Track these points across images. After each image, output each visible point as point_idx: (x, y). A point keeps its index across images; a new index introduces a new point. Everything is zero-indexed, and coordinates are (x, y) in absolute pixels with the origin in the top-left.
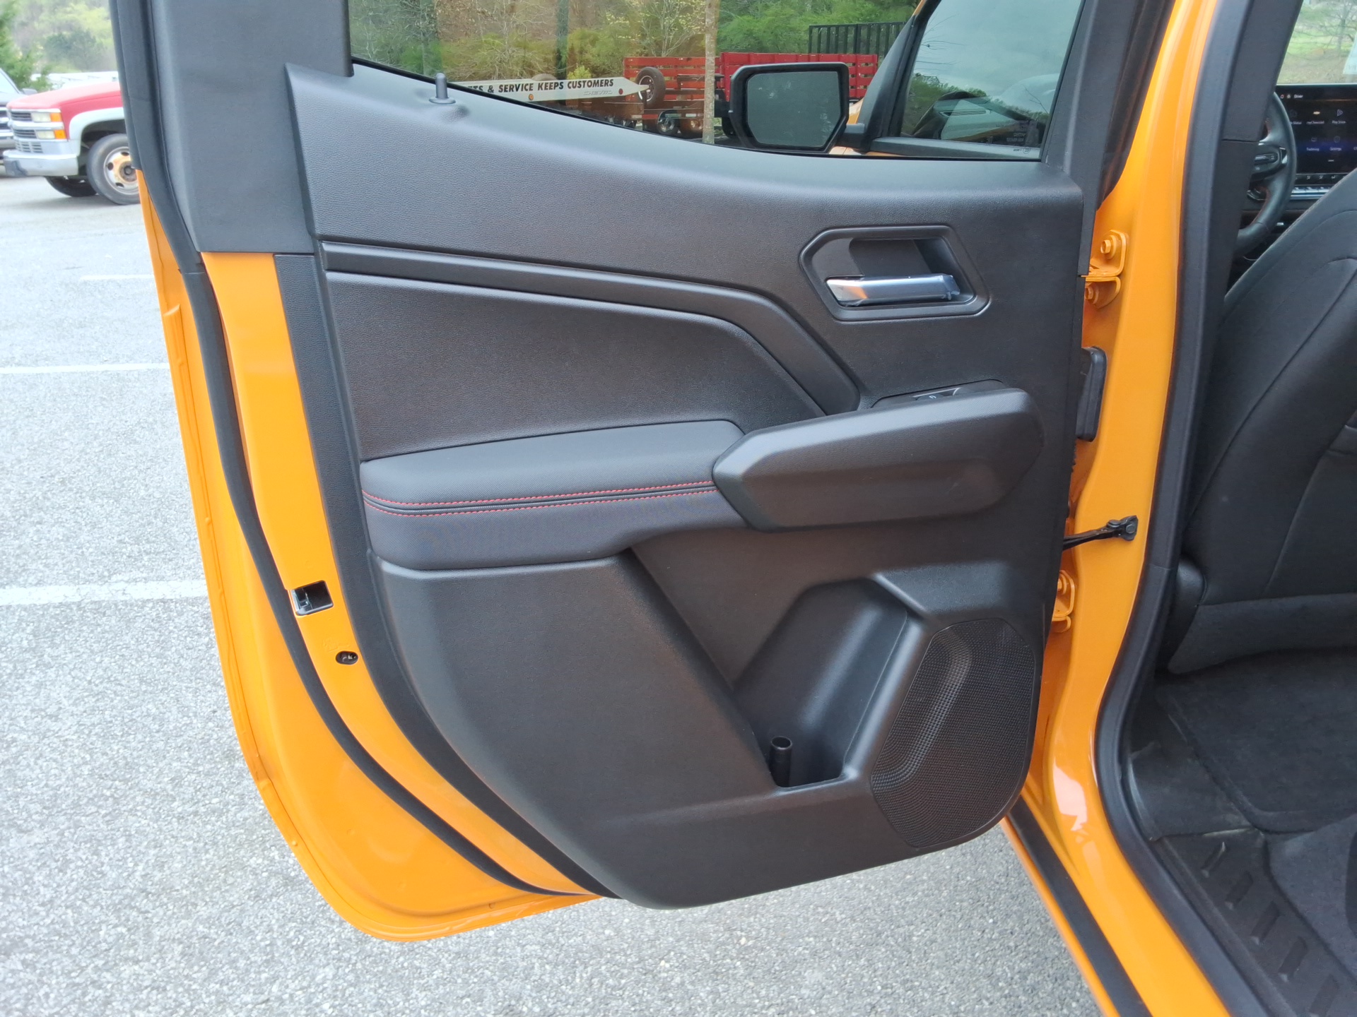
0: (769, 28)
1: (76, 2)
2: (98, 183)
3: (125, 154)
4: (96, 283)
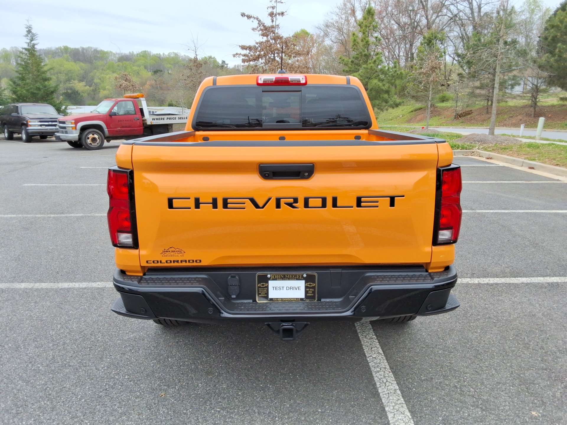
1: (74, 80)
2: (84, 143)
3: (93, 135)
4: (84, 169)
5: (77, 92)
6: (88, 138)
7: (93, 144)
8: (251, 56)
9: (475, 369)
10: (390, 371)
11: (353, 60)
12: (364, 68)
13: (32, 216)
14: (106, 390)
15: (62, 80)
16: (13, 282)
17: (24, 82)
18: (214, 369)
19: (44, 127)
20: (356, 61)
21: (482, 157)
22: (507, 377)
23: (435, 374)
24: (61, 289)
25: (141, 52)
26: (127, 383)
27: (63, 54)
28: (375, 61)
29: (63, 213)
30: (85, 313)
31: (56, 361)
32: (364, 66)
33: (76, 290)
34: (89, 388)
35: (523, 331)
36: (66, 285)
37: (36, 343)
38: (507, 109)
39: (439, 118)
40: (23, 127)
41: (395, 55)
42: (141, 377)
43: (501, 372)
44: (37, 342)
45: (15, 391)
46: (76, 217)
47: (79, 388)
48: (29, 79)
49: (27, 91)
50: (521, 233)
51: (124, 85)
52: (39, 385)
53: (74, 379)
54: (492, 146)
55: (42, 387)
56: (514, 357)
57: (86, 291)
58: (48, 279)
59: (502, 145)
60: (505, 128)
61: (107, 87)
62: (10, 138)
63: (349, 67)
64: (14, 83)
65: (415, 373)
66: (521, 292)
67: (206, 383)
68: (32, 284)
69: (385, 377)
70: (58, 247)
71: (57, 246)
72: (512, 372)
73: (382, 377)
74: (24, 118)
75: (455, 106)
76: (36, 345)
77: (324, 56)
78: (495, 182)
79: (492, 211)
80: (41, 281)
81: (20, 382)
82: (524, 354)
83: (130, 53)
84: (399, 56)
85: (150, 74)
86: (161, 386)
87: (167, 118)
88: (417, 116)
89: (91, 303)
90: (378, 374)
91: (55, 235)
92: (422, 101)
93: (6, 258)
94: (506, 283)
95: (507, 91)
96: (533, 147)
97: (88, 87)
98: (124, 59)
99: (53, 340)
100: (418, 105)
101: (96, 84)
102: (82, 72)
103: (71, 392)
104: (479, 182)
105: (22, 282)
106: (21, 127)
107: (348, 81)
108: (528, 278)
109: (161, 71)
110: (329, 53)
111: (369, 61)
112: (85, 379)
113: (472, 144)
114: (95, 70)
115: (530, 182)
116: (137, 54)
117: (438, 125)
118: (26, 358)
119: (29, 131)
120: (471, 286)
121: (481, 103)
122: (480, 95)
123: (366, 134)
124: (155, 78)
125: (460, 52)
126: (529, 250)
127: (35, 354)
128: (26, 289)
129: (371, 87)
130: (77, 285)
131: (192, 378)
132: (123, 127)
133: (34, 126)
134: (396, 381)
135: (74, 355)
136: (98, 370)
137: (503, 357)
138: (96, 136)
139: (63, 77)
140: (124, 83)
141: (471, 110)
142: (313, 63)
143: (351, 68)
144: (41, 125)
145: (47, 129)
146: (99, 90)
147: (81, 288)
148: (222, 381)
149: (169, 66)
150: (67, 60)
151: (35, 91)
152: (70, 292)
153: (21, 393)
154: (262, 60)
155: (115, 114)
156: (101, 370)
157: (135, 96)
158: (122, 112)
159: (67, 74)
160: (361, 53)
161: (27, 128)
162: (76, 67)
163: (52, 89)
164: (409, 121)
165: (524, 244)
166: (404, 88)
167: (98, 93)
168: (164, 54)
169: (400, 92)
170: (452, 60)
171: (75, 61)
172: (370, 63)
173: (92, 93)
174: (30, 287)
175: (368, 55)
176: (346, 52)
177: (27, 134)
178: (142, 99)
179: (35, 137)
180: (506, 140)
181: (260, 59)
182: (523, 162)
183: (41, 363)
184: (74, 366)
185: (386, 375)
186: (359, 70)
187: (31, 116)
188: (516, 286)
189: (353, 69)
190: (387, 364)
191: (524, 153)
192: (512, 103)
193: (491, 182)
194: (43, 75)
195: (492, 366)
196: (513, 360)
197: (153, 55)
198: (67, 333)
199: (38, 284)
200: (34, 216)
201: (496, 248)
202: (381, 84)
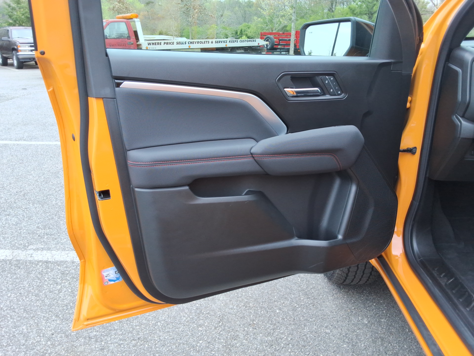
17: (20, 6)
40: (14, 52)
51: (117, 6)
62: (5, 64)
64: (9, 6)
74: (15, 42)
85: (143, 5)
87: (165, 43)
106: (12, 52)
109: (153, 3)
124: (147, 9)
133: (25, 51)
144: (32, 51)
157: (129, 17)
158: (114, 36)
161: (18, 54)
178: (136, 20)
179: (27, 63)
187: (21, 41)
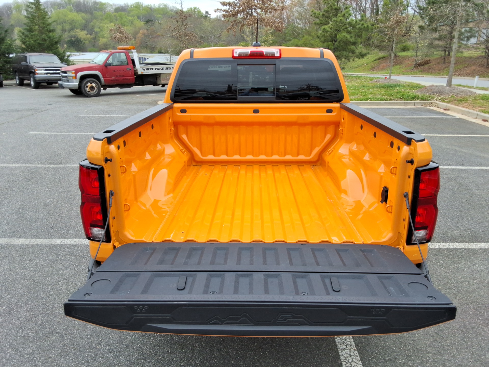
0: (303, 44)
1: (77, 29)
2: (83, 91)
3: (91, 83)
4: (83, 116)
5: (80, 40)
6: (87, 87)
7: (91, 92)
8: (231, 11)
9: (436, 347)
10: (355, 348)
11: (324, 13)
12: (334, 21)
13: (34, 165)
14: (88, 361)
15: (67, 29)
16: (12, 237)
17: (32, 33)
18: (188, 341)
19: (49, 75)
20: (326, 14)
21: (440, 108)
22: (468, 358)
23: (398, 354)
24: (54, 246)
25: (135, 4)
26: (108, 354)
27: (67, 6)
28: (344, 15)
29: (61, 163)
30: (74, 273)
31: (45, 327)
32: (334, 19)
33: (68, 247)
34: (72, 359)
35: (482, 304)
36: (58, 242)
37: (28, 306)
38: (462, 59)
39: (400, 66)
40: (31, 75)
41: (362, 7)
42: (121, 348)
43: (462, 352)
44: (29, 304)
45: (4, 361)
46: (72, 167)
47: (63, 359)
48: (36, 30)
49: (35, 41)
50: (477, 192)
51: (118, 36)
52: (27, 354)
53: (59, 348)
54: (449, 98)
55: (30, 356)
56: (474, 335)
57: (76, 248)
58: (43, 234)
59: (458, 97)
60: (459, 77)
61: (105, 35)
62: (21, 84)
63: (320, 20)
64: (23, 34)
65: (380, 352)
66: (480, 259)
67: (181, 358)
68: (28, 239)
69: (350, 356)
70: (55, 200)
71: (53, 199)
72: (473, 352)
73: (348, 355)
74: (32, 66)
75: (415, 55)
76: (27, 308)
77: (297, 7)
78: (452, 135)
79: (450, 167)
80: (37, 237)
81: (10, 350)
82: (484, 331)
83: (125, 4)
84: (365, 7)
85: (142, 23)
86: (139, 359)
87: (156, 69)
88: (380, 64)
89: (80, 263)
90: (344, 352)
91: (52, 187)
92: (384, 50)
93: (8, 211)
94: (465, 249)
95: (463, 42)
96: (487, 100)
97: (89, 35)
98: (120, 10)
99: (43, 304)
100: (381, 54)
101: (96, 33)
102: (84, 21)
103: (55, 364)
104: (437, 135)
105: (20, 237)
107: (322, 54)
108: (485, 243)
109: (152, 21)
110: (302, 5)
111: (339, 15)
112: (70, 349)
113: (431, 96)
114: (95, 20)
115: (484, 136)
116: (131, 5)
117: (399, 74)
118: (17, 323)
119: (37, 78)
120: (432, 252)
121: (438, 53)
122: (439, 46)
123: (337, 107)
124: (147, 27)
125: (421, 4)
126: (486, 211)
127: (26, 318)
128: (23, 245)
129: (340, 39)
130: (68, 242)
131: (168, 351)
132: (117, 76)
133: (41, 74)
134: (361, 361)
135: (61, 321)
136: (82, 339)
137: (464, 334)
138: (94, 85)
139: (67, 26)
140: (118, 35)
141: (429, 60)
142: (287, 14)
143: (322, 21)
144: (47, 74)
145: (52, 77)
146: (99, 38)
147: (72, 246)
148: (196, 356)
149: (159, 16)
150: (71, 11)
151: (41, 42)
152: (62, 250)
153: (10, 363)
154: (240, 15)
155: (110, 65)
156: (84, 339)
157: (127, 48)
158: (116, 63)
159: (71, 24)
160: (331, 6)
161: (35, 76)
162: (79, 17)
163: (56, 40)
164: (372, 69)
165: (481, 204)
166: (369, 38)
167: (98, 41)
168: (154, 5)
169: (365, 42)
170: (413, 12)
171: (77, 12)
172: (340, 16)
173: (93, 41)
174: (27, 243)
175: (338, 8)
176: (317, 4)
177: (35, 81)
178: (133, 51)
180: (462, 92)
181: (239, 15)
182: (478, 115)
183: (31, 329)
184: (60, 332)
185: (352, 354)
186: (329, 23)
187: (38, 65)
188: (475, 252)
189: (324, 21)
190: (353, 340)
191: (478, 105)
192: (467, 53)
193: (448, 135)
194: (48, 27)
195: (453, 344)
196: (473, 338)
197: (145, 6)
198: (56, 296)
199: (34, 239)
200: (36, 165)
201: (455, 208)
202: (349, 36)
